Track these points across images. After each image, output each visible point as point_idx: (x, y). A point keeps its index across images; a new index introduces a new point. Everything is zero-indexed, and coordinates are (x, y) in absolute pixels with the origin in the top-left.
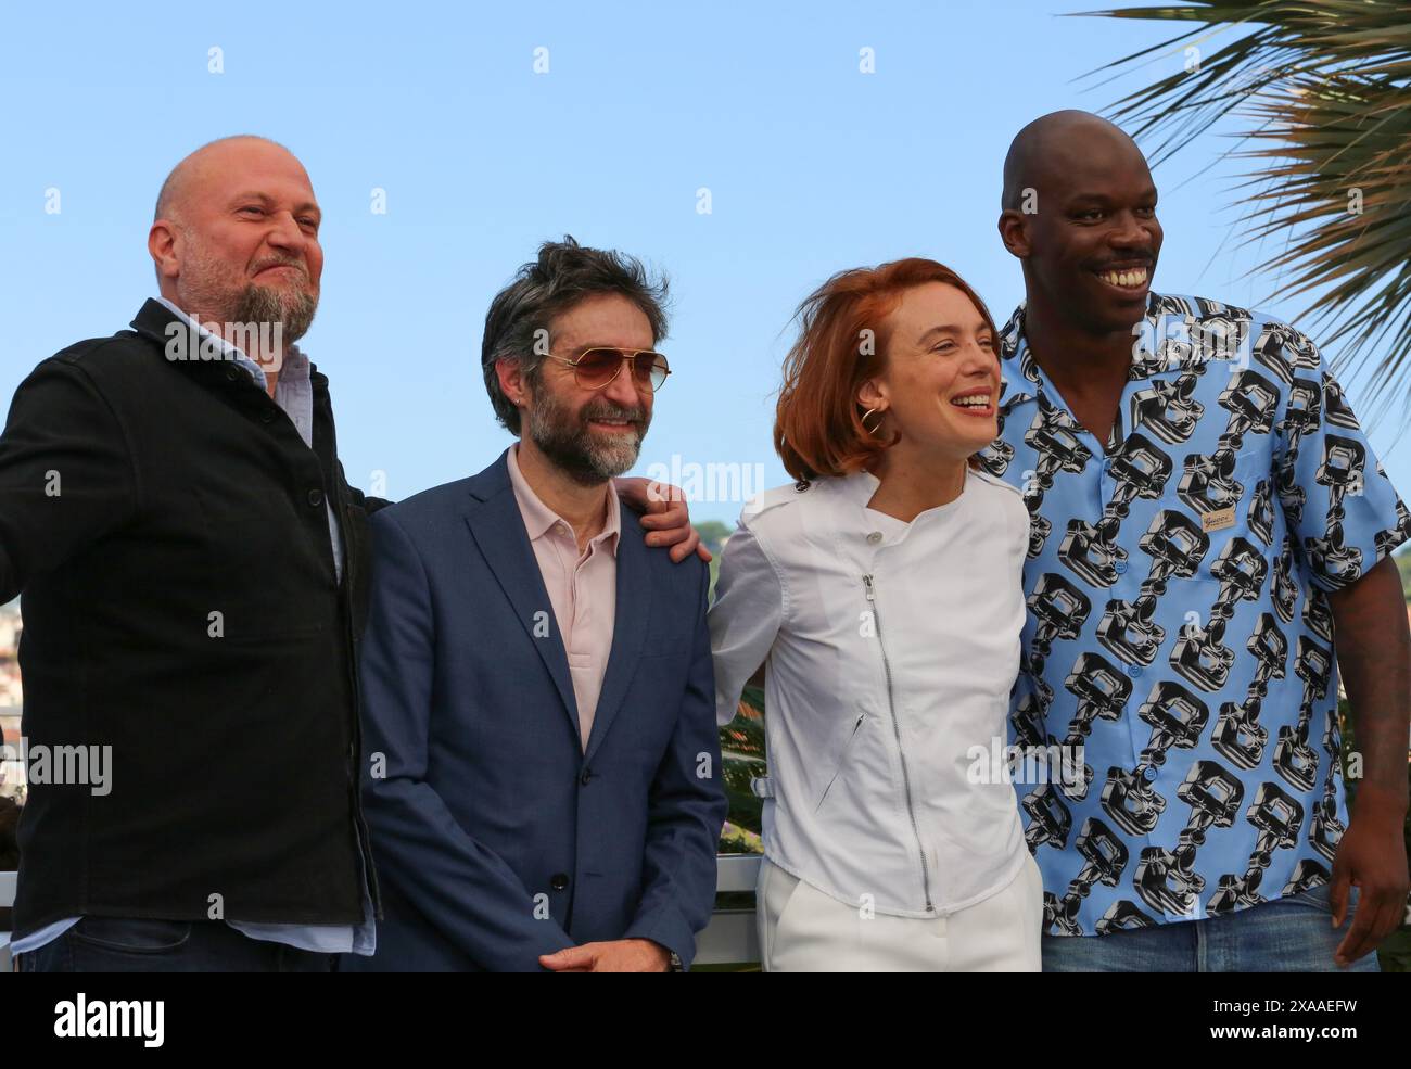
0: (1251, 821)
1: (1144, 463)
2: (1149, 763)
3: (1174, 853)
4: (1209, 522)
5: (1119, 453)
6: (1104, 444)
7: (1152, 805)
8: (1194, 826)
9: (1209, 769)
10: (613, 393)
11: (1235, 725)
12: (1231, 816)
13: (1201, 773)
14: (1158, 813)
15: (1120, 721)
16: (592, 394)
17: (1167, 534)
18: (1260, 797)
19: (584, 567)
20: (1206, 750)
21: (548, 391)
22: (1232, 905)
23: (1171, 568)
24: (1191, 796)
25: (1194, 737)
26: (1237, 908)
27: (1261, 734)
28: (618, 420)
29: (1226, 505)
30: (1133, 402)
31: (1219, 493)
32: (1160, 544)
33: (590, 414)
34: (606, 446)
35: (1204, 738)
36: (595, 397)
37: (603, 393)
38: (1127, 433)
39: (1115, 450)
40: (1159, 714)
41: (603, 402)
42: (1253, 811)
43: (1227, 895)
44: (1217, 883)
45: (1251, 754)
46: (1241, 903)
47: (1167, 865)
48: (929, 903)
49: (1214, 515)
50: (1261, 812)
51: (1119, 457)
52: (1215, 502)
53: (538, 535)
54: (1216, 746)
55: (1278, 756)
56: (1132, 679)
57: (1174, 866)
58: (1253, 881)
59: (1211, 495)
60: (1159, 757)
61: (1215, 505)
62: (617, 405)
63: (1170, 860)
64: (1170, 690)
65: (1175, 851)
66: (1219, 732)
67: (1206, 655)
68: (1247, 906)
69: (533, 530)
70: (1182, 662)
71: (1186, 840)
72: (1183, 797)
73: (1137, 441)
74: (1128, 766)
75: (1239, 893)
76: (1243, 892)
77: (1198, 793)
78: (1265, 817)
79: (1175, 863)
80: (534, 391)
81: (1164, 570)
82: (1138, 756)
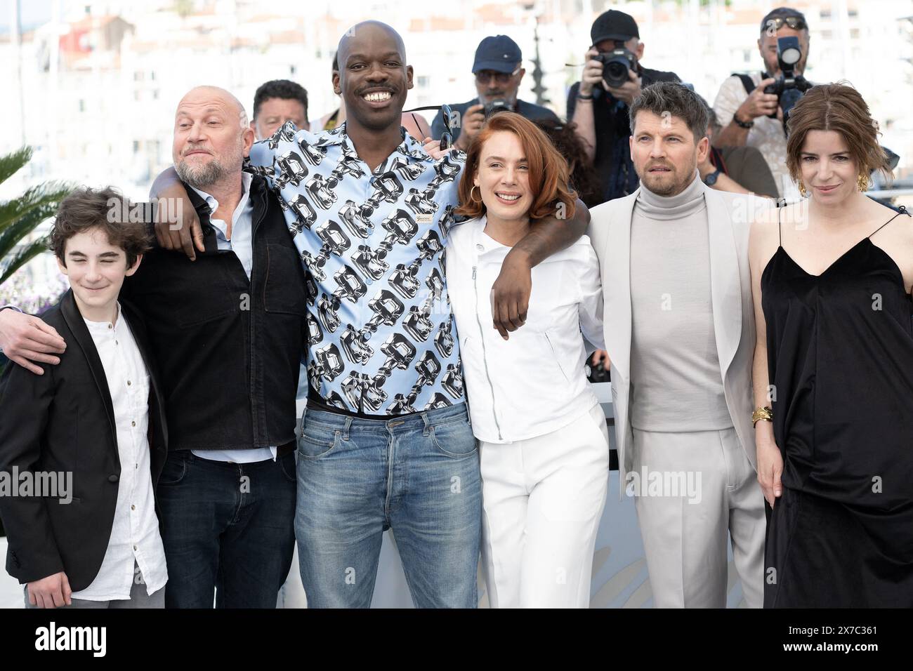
0: (417, 369)
1: (390, 185)
2: (369, 330)
3: (374, 379)
4: (419, 219)
5: (379, 176)
6: (372, 169)
7: (366, 352)
8: (387, 366)
9: (399, 338)
11: (416, 318)
12: (407, 364)
13: (394, 339)
14: (369, 357)
15: (357, 304)
17: (397, 221)
18: (423, 358)
20: (398, 328)
22: (400, 410)
23: (396, 238)
24: (388, 351)
25: (394, 321)
26: (402, 412)
27: (430, 325)
29: (428, 213)
30: (395, 160)
31: (425, 206)
32: (392, 225)
35: (399, 322)
38: (387, 170)
39: (378, 174)
40: (379, 306)
42: (418, 364)
43: (398, 405)
44: (394, 398)
45: (423, 334)
46: (404, 410)
47: (369, 384)
48: (500, 436)
49: (421, 215)
50: (422, 366)
51: (378, 179)
52: (423, 210)
54: (404, 327)
55: (437, 338)
56: (367, 286)
57: (373, 386)
58: (412, 400)
59: (421, 206)
60: (374, 328)
61: (422, 211)
63: (372, 382)
64: (386, 294)
65: (375, 378)
66: (407, 320)
67: (406, 280)
68: (407, 412)
70: (394, 282)
71: (381, 373)
72: (383, 351)
73: (392, 176)
74: (357, 328)
75: (404, 404)
76: (406, 404)
77: (391, 350)
78: (423, 368)
79: (374, 384)
81: (393, 239)
82: (363, 325)
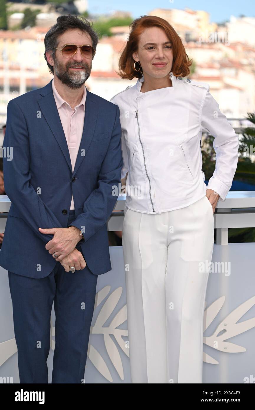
10: (75, 58)
16: (68, 59)
19: (74, 115)
21: (57, 60)
28: (77, 66)
33: (69, 65)
34: (74, 75)
36: (70, 60)
37: (72, 58)
41: (72, 61)
48: (153, 209)
53: (60, 107)
62: (76, 61)
69: (58, 105)
80: (54, 60)
